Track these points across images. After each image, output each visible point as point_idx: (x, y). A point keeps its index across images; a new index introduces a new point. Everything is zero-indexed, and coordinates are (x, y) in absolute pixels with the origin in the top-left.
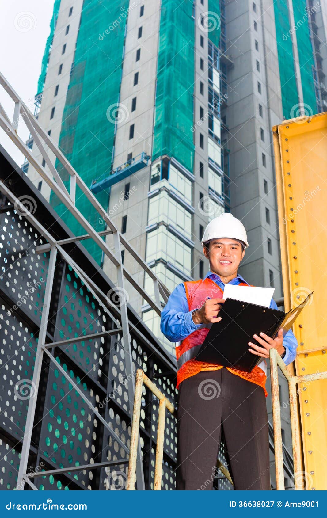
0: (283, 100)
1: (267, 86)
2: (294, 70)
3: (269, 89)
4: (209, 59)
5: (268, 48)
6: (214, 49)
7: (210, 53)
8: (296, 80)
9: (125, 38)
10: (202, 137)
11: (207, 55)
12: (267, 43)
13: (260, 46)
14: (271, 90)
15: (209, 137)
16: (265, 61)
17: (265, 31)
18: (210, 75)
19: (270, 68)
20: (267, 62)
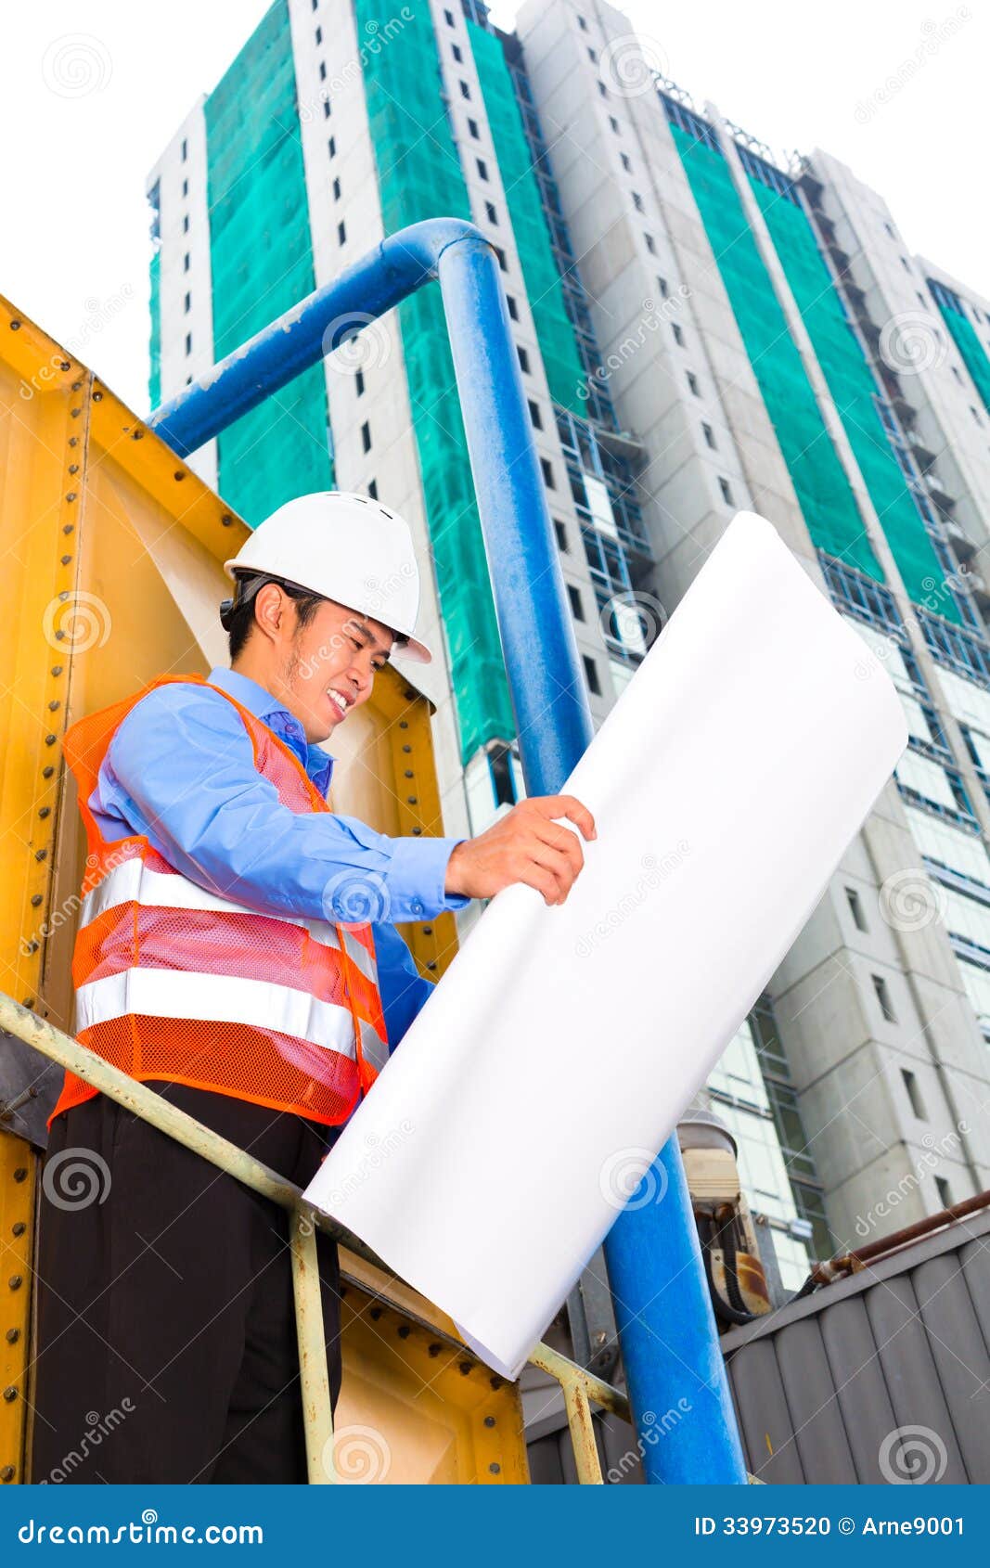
0: (803, 506)
1: (748, 482)
2: (821, 419)
3: (756, 489)
4: (566, 454)
5: (728, 383)
6: (576, 424)
7: (565, 438)
8: (832, 443)
9: (332, 462)
10: (589, 664)
11: (559, 446)
12: (722, 371)
13: (704, 383)
14: (762, 487)
15: (612, 659)
16: (728, 418)
17: (711, 341)
18: (580, 496)
19: (747, 434)
20: (734, 420)
